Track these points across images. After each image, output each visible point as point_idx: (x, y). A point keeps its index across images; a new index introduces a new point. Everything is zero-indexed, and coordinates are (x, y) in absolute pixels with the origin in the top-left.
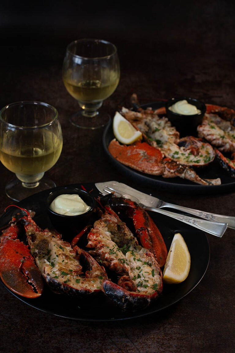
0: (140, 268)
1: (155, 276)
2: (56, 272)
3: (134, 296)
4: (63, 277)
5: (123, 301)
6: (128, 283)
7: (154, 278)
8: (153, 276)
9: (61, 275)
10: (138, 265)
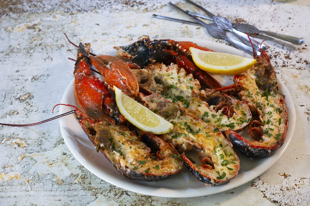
0: (271, 113)
1: (281, 125)
2: (132, 162)
3: (255, 147)
4: (142, 167)
5: (246, 150)
6: (256, 129)
7: (280, 126)
8: (280, 124)
9: (139, 165)
10: (270, 110)
